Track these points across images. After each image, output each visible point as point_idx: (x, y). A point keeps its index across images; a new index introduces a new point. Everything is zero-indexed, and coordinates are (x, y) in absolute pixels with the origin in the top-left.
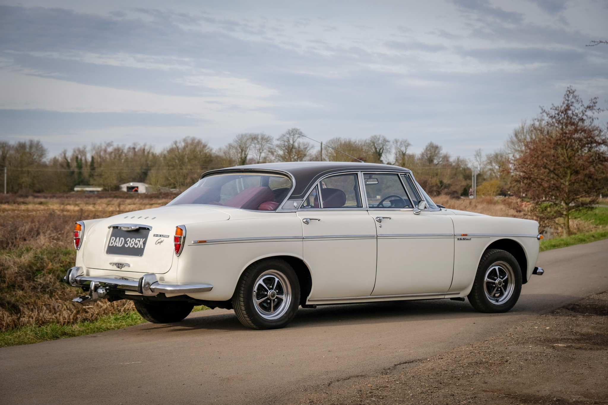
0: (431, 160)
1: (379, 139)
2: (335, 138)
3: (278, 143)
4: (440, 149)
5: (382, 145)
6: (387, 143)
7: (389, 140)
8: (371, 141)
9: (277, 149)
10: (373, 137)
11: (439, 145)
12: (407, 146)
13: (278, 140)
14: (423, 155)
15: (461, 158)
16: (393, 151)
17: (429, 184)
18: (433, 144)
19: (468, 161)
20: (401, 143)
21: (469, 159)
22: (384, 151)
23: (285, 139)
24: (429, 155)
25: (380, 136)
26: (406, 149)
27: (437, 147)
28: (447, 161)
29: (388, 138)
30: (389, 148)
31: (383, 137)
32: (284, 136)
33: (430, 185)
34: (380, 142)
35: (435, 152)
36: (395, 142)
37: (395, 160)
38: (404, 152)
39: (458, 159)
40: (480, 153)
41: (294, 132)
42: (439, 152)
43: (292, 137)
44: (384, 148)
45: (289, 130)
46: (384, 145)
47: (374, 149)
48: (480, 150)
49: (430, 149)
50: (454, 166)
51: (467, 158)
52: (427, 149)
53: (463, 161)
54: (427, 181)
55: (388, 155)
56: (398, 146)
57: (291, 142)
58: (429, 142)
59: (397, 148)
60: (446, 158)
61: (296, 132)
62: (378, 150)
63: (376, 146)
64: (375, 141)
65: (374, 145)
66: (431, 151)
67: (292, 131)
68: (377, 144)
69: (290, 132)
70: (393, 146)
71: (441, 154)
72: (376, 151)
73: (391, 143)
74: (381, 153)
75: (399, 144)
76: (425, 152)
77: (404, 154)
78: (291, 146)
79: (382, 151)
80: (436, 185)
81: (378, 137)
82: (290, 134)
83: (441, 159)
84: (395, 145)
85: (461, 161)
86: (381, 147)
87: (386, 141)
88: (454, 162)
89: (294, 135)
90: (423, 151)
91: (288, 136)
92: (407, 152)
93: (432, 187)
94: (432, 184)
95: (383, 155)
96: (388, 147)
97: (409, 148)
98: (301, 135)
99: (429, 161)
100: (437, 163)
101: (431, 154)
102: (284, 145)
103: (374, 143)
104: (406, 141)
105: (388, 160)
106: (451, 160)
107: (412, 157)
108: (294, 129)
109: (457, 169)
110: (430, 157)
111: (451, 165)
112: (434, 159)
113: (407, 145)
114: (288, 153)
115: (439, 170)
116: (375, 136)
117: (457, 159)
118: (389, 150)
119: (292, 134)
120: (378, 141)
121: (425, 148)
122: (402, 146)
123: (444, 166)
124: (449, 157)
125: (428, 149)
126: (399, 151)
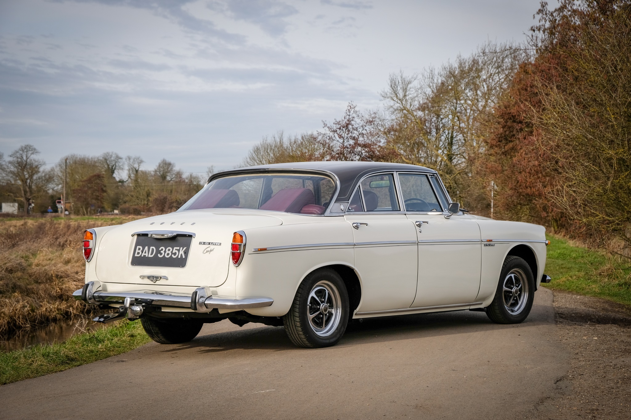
0: (164, 177)
1: (111, 156)
2: (70, 155)
3: (11, 159)
4: (173, 166)
5: (114, 162)
6: (119, 160)
7: (122, 157)
8: (103, 158)
9: (10, 165)
10: (105, 154)
11: (172, 162)
12: (140, 163)
13: (11, 156)
14: (156, 171)
15: (194, 175)
16: (126, 167)
17: (169, 200)
18: (166, 161)
19: (201, 178)
20: (134, 160)
21: (201, 176)
22: (117, 167)
23: (18, 155)
24: (161, 173)
25: (112, 153)
26: (139, 166)
27: (170, 164)
28: (180, 177)
29: (120, 155)
30: (122, 165)
31: (116, 154)
32: (17, 152)
33: (170, 202)
34: (112, 159)
35: (168, 169)
36: (128, 159)
37: (128, 177)
38: (137, 169)
39: (191, 176)
40: (212, 170)
41: (27, 149)
42: (172, 169)
43: (26, 153)
44: (117, 165)
45: (22, 147)
46: (117, 162)
47: (106, 166)
48: (212, 166)
49: (163, 166)
50: (187, 183)
51: (199, 175)
52: (159, 166)
53: (196, 178)
54: (166, 197)
55: (120, 171)
56: (131, 163)
57: (25, 158)
58: (162, 159)
59: (129, 165)
60: (179, 174)
61: (30, 148)
62: (110, 166)
63: (109, 163)
64: (107, 158)
65: (107, 162)
66: (164, 168)
67: (25, 148)
68: (110, 161)
69: (24, 149)
70: (126, 163)
71: (174, 170)
72: (109, 167)
73: (124, 160)
74: (114, 170)
75: (132, 160)
76: (158, 169)
77: (137, 171)
78: (25, 163)
79: (115, 168)
80: (176, 200)
81: (111, 154)
82: (23, 151)
83: (174, 176)
84: (128, 161)
85: (194, 178)
86: (114, 164)
87: (118, 158)
88: (187, 179)
89: (27, 152)
90: (156, 168)
91: (21, 152)
92: (140, 169)
93: (173, 202)
94: (172, 200)
95: (116, 172)
96: (120, 164)
97: (142, 164)
98: (35, 151)
99: (162, 178)
100: (170, 180)
101: (164, 170)
102: (17, 161)
103: (106, 160)
104: (138, 158)
105: (121, 177)
106: (184, 176)
107: (145, 173)
108: (27, 146)
109: (190, 185)
110: (163, 174)
111: (184, 181)
112: (167, 176)
113: (139, 161)
114: (21, 169)
115: (174, 187)
116: (107, 153)
117: (189, 176)
118: (122, 167)
119: (25, 150)
120: (111, 158)
121: (158, 165)
122: (135, 163)
123: (176, 182)
124: (182, 174)
125: (161, 165)
126: (132, 168)
